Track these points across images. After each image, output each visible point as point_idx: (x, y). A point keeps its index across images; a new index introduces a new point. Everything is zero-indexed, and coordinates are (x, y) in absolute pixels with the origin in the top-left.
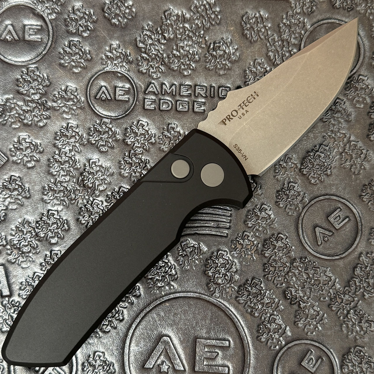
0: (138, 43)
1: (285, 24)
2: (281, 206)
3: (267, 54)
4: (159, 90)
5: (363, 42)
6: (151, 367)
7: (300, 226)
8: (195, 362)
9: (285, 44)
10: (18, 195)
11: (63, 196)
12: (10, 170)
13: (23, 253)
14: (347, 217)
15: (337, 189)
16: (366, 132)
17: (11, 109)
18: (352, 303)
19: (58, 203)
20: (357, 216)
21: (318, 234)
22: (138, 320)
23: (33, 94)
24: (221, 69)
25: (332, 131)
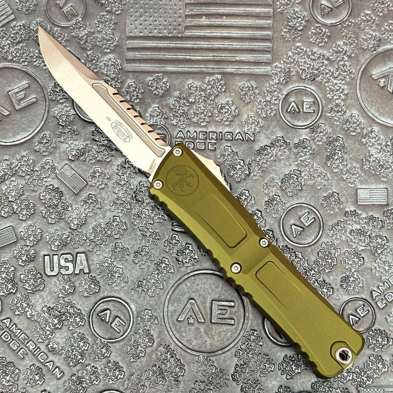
0: (171, 105)
1: (268, 90)
2: (268, 211)
3: (256, 111)
4: (186, 136)
5: (321, 101)
6: (182, 320)
7: (281, 224)
8: (211, 316)
9: (268, 104)
10: (94, 206)
11: (123, 207)
12: (88, 190)
13: (98, 245)
14: (314, 218)
15: (306, 199)
16: (324, 160)
17: (89, 151)
18: (317, 276)
19: (120, 211)
20: (320, 217)
21: (294, 230)
22: (173, 289)
23: (103, 140)
24: (227, 121)
25: (301, 160)
